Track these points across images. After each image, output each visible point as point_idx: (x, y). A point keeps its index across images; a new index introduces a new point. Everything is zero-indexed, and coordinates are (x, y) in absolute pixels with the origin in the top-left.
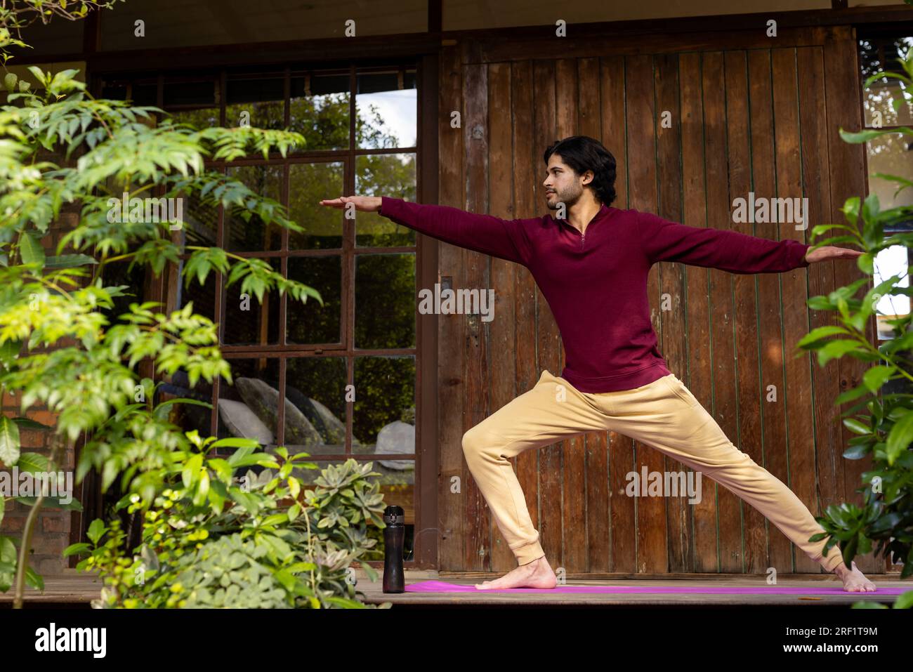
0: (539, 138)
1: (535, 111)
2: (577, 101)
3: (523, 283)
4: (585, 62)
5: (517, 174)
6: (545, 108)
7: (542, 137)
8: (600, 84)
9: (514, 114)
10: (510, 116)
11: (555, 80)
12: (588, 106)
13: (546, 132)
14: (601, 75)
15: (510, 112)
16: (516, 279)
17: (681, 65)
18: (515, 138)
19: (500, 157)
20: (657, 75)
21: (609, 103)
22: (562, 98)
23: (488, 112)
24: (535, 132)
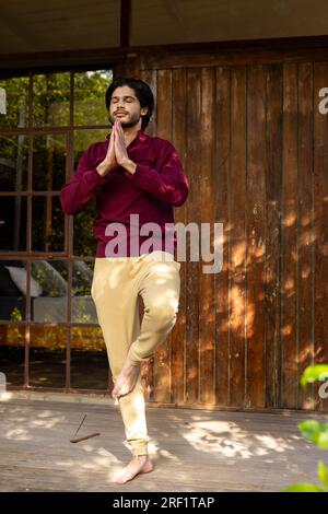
1: (187, 102)
2: (214, 96)
4: (221, 69)
7: (192, 121)
9: (174, 104)
10: (171, 106)
11: (201, 81)
12: (222, 99)
14: (231, 78)
15: (171, 103)
17: (284, 73)
18: (174, 122)
20: (268, 79)
21: (236, 97)
22: (205, 94)
23: (157, 103)
24: (187, 117)
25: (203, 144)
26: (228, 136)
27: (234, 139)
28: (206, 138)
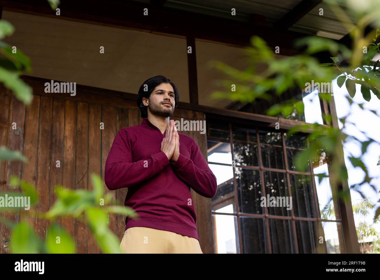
0: (54, 140)
1: (53, 125)
2: (76, 123)
3: (39, 223)
5: (40, 159)
6: (58, 124)
7: (56, 140)
8: (89, 118)
9: (40, 124)
10: (38, 125)
11: (65, 110)
12: (82, 127)
13: (58, 138)
14: (89, 112)
15: (38, 123)
16: (35, 221)
17: (129, 115)
18: (40, 138)
19: (31, 147)
20: (118, 118)
21: (93, 128)
22: (68, 120)
23: (25, 120)
24: (52, 137)
25: (65, 161)
26: (86, 157)
27: (90, 160)
28: (69, 157)
